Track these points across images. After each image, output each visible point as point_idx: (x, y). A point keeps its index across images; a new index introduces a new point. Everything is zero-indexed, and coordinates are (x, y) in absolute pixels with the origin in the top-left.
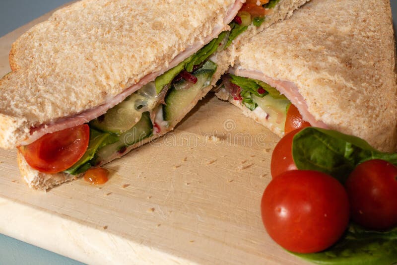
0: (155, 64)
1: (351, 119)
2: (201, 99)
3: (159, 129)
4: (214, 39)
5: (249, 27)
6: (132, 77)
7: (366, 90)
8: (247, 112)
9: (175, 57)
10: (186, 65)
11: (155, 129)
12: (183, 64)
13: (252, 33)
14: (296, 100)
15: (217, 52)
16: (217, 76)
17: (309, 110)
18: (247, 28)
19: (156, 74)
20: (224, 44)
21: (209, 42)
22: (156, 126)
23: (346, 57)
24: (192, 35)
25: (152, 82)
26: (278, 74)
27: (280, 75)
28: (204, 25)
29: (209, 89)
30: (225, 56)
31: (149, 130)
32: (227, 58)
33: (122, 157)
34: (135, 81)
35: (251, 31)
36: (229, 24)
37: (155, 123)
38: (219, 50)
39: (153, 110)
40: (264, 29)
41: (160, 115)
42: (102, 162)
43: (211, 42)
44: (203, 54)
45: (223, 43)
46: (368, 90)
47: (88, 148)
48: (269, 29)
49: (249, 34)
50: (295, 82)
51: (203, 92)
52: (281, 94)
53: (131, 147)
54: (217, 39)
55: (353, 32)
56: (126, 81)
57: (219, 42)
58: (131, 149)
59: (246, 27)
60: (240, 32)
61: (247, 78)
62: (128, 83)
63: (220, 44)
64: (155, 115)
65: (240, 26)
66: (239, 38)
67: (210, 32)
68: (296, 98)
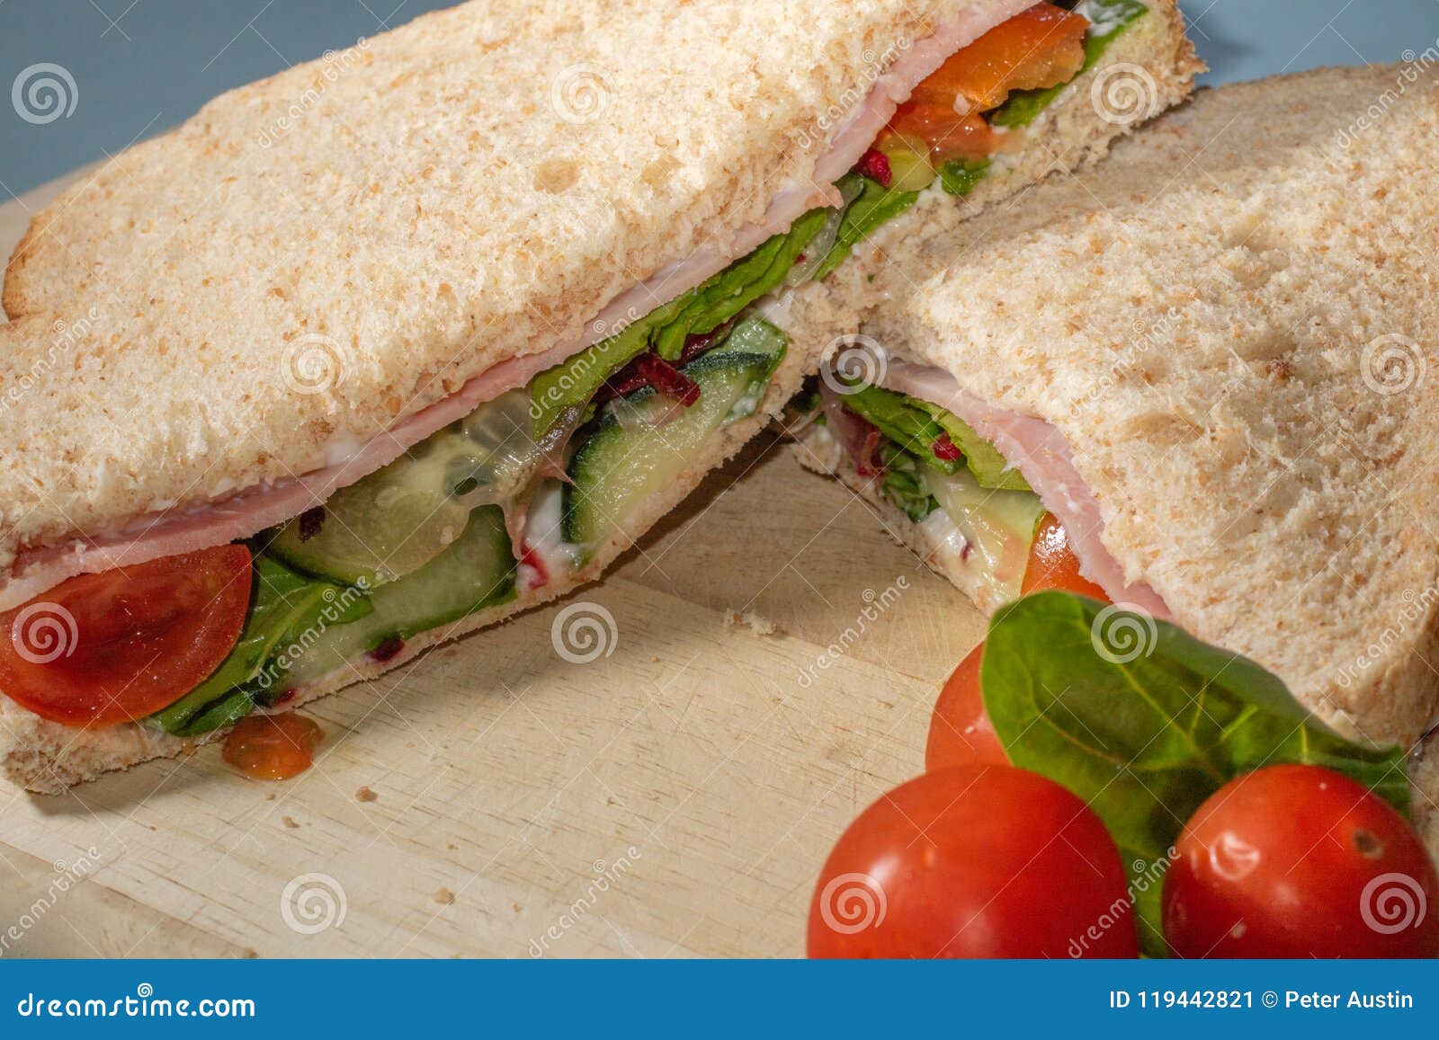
0: (526, 324)
1: (1254, 588)
2: (720, 466)
3: (542, 573)
4: (773, 238)
5: (925, 198)
6: (433, 370)
7: (1335, 473)
8: (900, 527)
9: (615, 301)
10: (657, 331)
11: (527, 574)
12: (645, 330)
13: (934, 220)
14: (1060, 494)
15: (787, 288)
16: (789, 380)
17: (1105, 538)
18: (913, 201)
19: (534, 361)
20: (819, 257)
21: (753, 248)
22: (531, 559)
23: (1275, 337)
24: (684, 219)
25: (515, 390)
26: (1007, 388)
27: (1011, 394)
28: (734, 182)
29: (751, 429)
30: (824, 302)
31: (502, 574)
32: (829, 309)
33: (383, 675)
34: (446, 385)
35: (930, 212)
36: (840, 184)
37: (524, 550)
38: (794, 281)
39: (517, 500)
40: (987, 204)
41: (548, 518)
42: (300, 692)
43: (760, 247)
44: (729, 292)
45: (810, 253)
46: (1343, 471)
47: (242, 638)
48: (1005, 207)
49: (925, 223)
50: (1060, 425)
51: (729, 439)
52: (1009, 467)
53: (424, 640)
54: (789, 237)
55: (1328, 237)
56: (411, 384)
57: (795, 247)
58: (425, 644)
59: (911, 196)
60: (887, 212)
61: (902, 395)
62: (415, 391)
63: (801, 258)
64: (522, 520)
65: (887, 189)
66: (879, 237)
67: (759, 208)
68: (1062, 487)
